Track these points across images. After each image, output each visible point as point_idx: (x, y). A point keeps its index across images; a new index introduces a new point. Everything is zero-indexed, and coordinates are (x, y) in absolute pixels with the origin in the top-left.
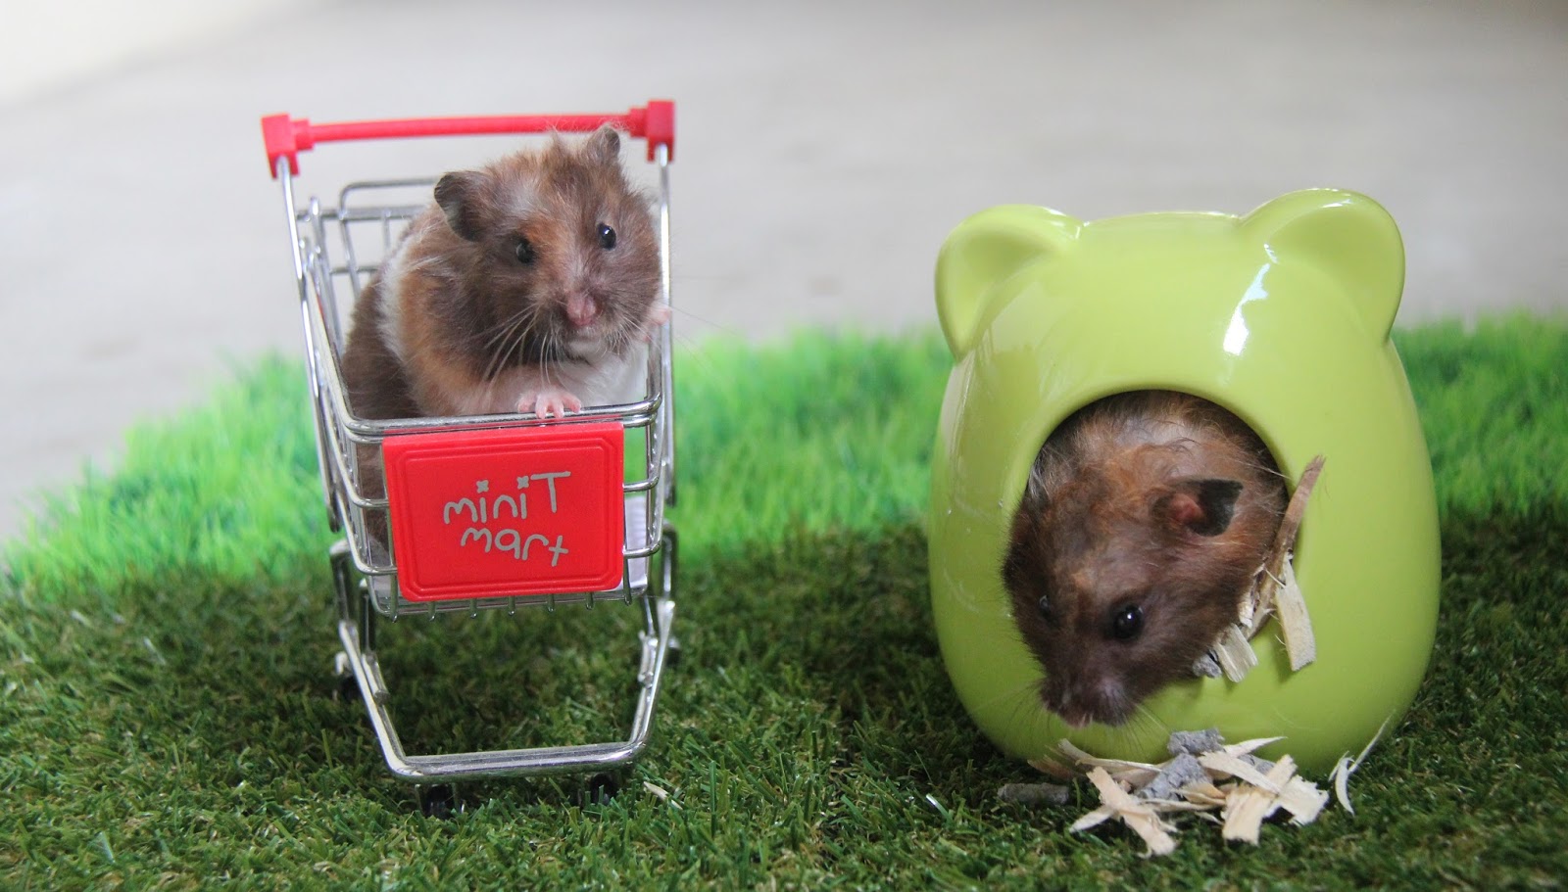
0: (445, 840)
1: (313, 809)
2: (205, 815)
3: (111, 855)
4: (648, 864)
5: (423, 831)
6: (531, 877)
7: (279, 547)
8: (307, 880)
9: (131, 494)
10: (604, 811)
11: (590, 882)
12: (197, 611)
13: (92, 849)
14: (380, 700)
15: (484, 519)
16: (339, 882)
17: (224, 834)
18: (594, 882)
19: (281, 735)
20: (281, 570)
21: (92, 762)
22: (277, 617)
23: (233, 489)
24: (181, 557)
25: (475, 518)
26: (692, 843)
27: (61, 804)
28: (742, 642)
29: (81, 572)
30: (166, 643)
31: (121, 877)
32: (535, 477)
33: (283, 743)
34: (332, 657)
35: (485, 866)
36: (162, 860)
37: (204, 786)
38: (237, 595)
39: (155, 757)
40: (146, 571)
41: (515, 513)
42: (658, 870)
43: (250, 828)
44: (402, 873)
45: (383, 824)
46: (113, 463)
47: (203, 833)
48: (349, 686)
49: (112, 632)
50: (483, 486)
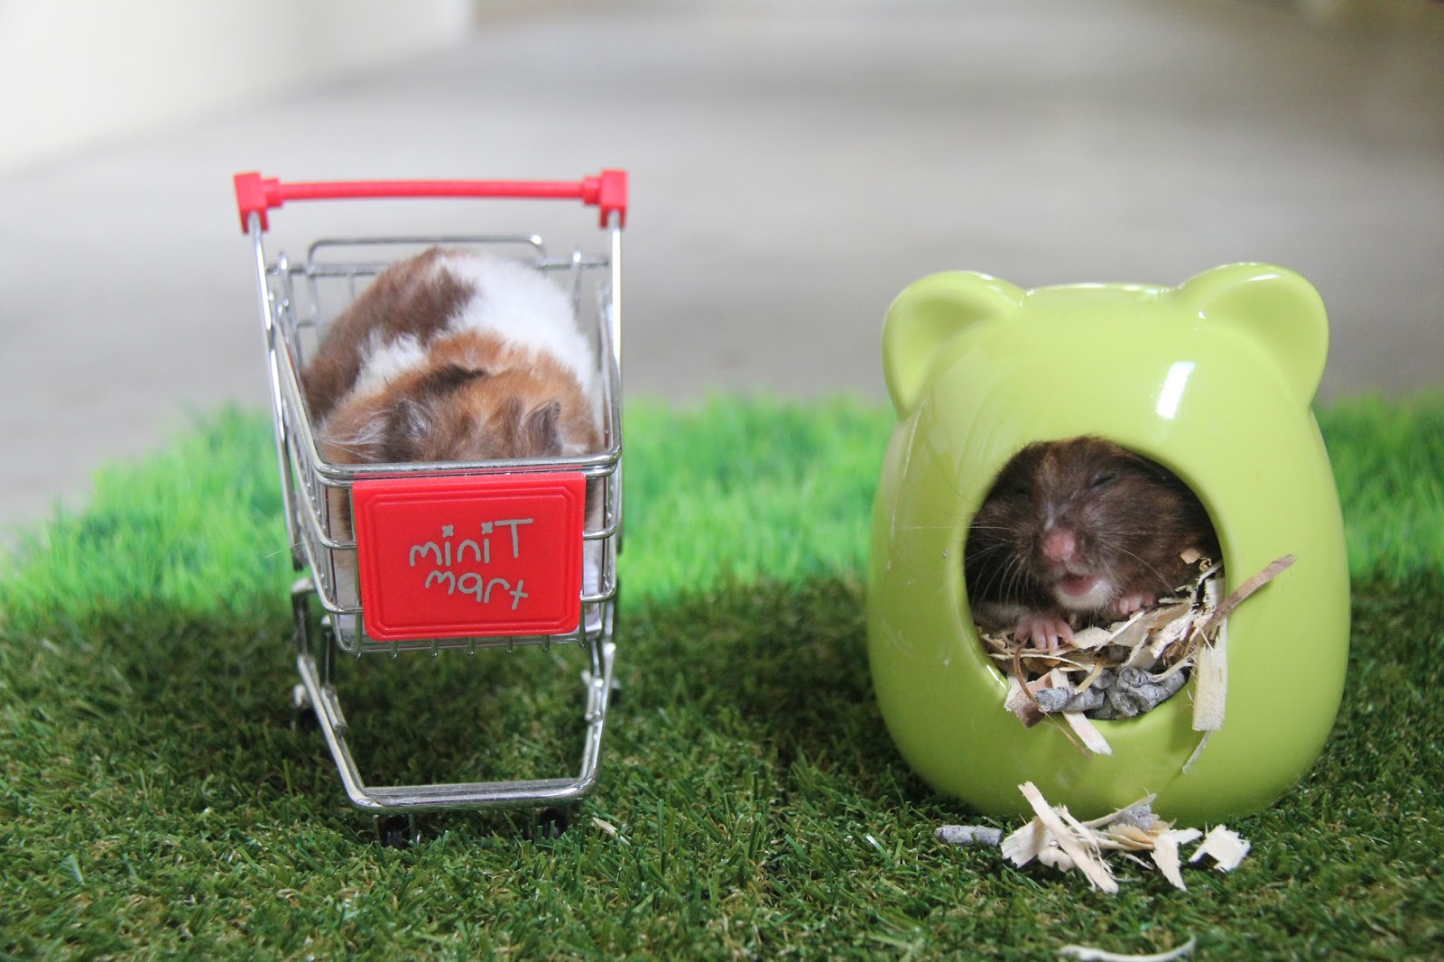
0: (403, 869)
1: (275, 836)
2: (170, 840)
3: (81, 878)
4: (601, 899)
5: (380, 859)
6: (488, 909)
7: (238, 586)
8: (270, 906)
9: (98, 531)
10: (557, 845)
11: (545, 915)
12: (162, 642)
13: (61, 871)
14: (339, 733)
15: (448, 563)
16: (302, 910)
17: (189, 859)
18: (549, 915)
19: (244, 763)
20: (240, 606)
21: (63, 784)
22: (236, 649)
23: (196, 528)
24: (146, 590)
25: (439, 562)
26: (642, 879)
27: (31, 825)
28: (679, 685)
29: (51, 604)
30: (132, 673)
31: (89, 899)
32: (498, 523)
33: (246, 771)
34: (290, 689)
35: (443, 897)
36: (129, 882)
37: (169, 811)
38: (200, 628)
39: (122, 782)
40: (113, 604)
41: (478, 558)
42: (610, 904)
43: (214, 853)
44: (362, 903)
45: (343, 852)
46: (82, 503)
47: (170, 857)
48: (308, 717)
49: (80, 661)
50: (448, 531)
